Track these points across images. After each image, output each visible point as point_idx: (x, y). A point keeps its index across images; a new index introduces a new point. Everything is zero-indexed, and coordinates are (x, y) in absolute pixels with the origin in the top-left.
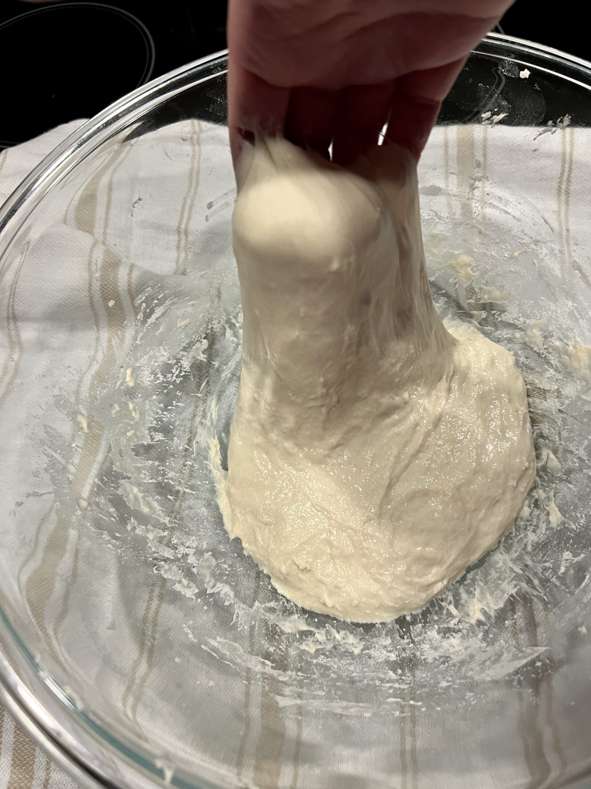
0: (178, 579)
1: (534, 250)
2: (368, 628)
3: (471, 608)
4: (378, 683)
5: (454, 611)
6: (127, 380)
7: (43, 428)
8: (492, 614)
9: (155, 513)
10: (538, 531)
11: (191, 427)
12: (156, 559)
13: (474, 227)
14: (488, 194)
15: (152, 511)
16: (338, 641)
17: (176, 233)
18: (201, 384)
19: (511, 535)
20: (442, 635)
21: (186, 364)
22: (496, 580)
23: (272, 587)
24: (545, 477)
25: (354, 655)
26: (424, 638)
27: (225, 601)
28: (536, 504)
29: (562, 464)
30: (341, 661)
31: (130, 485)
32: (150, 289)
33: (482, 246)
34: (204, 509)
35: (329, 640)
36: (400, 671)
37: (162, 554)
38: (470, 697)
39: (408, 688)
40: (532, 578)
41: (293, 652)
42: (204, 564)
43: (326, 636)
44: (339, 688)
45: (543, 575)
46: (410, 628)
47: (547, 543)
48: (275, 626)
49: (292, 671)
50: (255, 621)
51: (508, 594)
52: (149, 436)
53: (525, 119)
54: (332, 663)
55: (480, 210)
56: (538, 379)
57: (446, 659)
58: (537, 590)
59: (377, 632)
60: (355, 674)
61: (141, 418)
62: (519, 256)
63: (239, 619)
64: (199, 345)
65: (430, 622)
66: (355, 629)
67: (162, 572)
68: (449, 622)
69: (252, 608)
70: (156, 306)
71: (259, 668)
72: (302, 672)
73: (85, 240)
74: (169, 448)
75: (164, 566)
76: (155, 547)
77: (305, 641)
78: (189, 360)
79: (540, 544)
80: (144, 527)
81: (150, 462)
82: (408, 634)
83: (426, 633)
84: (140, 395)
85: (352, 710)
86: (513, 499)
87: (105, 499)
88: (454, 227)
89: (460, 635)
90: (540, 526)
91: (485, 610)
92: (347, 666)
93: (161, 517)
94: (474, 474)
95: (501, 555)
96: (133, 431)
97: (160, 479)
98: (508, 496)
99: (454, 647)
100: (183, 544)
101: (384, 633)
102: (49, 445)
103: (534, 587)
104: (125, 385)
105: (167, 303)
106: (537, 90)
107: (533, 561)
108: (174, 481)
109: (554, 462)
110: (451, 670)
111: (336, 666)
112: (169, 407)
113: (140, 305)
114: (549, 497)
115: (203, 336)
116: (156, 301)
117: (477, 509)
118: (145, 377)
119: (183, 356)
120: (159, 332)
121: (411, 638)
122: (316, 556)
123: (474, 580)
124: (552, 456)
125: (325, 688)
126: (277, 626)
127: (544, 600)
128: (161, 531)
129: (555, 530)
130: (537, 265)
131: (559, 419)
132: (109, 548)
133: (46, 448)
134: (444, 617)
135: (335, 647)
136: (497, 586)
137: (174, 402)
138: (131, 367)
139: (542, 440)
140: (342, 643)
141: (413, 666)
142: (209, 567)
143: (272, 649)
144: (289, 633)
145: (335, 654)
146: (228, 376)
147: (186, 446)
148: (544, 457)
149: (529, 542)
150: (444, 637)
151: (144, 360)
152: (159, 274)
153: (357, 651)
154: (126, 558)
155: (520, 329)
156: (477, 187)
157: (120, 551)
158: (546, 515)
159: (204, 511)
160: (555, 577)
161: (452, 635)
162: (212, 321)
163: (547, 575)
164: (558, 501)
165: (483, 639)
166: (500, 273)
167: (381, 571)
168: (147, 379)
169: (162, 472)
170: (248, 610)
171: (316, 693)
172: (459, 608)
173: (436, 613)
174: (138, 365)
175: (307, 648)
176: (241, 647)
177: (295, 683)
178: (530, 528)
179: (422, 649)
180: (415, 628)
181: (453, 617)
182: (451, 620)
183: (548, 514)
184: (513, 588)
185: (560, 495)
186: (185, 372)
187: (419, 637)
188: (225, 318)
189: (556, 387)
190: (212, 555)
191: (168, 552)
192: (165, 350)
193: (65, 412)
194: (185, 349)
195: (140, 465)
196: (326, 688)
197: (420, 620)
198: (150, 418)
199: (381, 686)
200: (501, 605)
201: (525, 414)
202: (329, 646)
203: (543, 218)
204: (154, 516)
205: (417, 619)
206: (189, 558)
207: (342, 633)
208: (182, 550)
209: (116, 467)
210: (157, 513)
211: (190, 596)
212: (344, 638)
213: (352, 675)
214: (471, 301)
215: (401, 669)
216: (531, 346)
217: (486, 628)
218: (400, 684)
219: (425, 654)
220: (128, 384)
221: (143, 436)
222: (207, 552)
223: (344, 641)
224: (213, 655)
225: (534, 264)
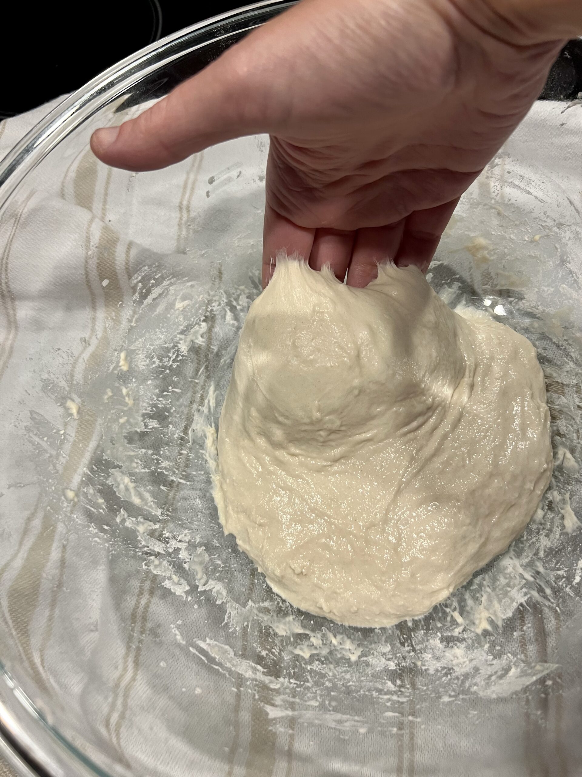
0: (168, 575)
1: (557, 233)
2: (367, 632)
3: (477, 616)
4: (375, 694)
5: (460, 620)
6: (120, 364)
7: (29, 414)
8: (500, 623)
9: (146, 504)
10: (552, 536)
11: (188, 414)
12: (147, 553)
13: (492, 208)
14: (509, 172)
15: (143, 503)
16: (334, 646)
17: (178, 209)
18: (200, 369)
19: (522, 539)
20: (445, 643)
21: (184, 348)
22: (504, 587)
23: (268, 586)
24: (560, 477)
25: (351, 662)
26: (426, 646)
27: (216, 600)
28: (550, 506)
29: (579, 464)
30: (337, 668)
31: (121, 474)
32: (146, 268)
33: (501, 228)
34: (198, 501)
35: (325, 644)
36: (399, 682)
37: (152, 548)
38: (474, 715)
39: (407, 702)
40: (544, 586)
41: (287, 657)
42: (196, 559)
43: (322, 641)
44: (333, 699)
45: (556, 583)
46: (411, 635)
47: (562, 549)
48: (268, 628)
49: (284, 678)
50: (248, 622)
51: (517, 603)
52: (142, 423)
53: (553, 90)
54: (327, 671)
55: (500, 189)
56: (556, 372)
57: (449, 671)
58: (549, 601)
59: (376, 638)
60: (351, 683)
61: (134, 404)
62: (539, 240)
63: (231, 619)
64: (198, 328)
65: (432, 629)
66: (353, 634)
67: (152, 568)
68: (453, 630)
69: (245, 608)
70: (153, 285)
71: (249, 674)
72: (295, 680)
73: (83, 215)
74: (164, 436)
75: (153, 561)
76: (145, 540)
77: (299, 644)
78: (186, 344)
79: (554, 550)
80: (134, 519)
81: (144, 451)
82: (409, 641)
83: (428, 640)
84: (134, 380)
85: (347, 724)
86: (529, 502)
87: (94, 489)
88: (471, 207)
89: (463, 645)
90: (554, 530)
91: (492, 619)
92: (343, 674)
93: (152, 509)
94: (490, 477)
95: (510, 560)
96: (126, 418)
97: (153, 468)
98: (524, 500)
99: (458, 658)
100: (175, 538)
101: (383, 639)
102: (35, 433)
103: (546, 597)
104: (118, 369)
105: (166, 283)
106: (567, 57)
107: (546, 568)
108: (168, 471)
109: (571, 462)
110: (453, 683)
111: (331, 674)
112: (165, 393)
113: (136, 285)
114: (564, 499)
115: (202, 319)
116: (153, 281)
117: (490, 515)
118: (140, 361)
119: (181, 339)
120: (155, 313)
121: (412, 646)
122: (312, 562)
123: (481, 586)
124: (569, 455)
125: (318, 698)
126: (270, 627)
127: (557, 611)
128: (152, 524)
129: (570, 535)
130: (559, 250)
131: (578, 416)
132: (95, 541)
133: (31, 434)
134: (448, 624)
135: (331, 653)
136: (506, 594)
137: (170, 388)
138: (125, 350)
139: (559, 438)
140: (338, 648)
141: (413, 675)
142: (201, 563)
143: (264, 653)
144: (283, 636)
145: (330, 660)
146: (227, 362)
147: (182, 435)
148: (560, 456)
149: (542, 547)
150: (447, 646)
151: (138, 344)
152: (159, 252)
153: (354, 658)
154: (113, 552)
155: (538, 318)
156: (497, 165)
157: (107, 545)
158: (560, 519)
159: (198, 503)
160: (569, 587)
161: (456, 645)
162: (213, 303)
163: (561, 584)
164: (574, 504)
165: (489, 650)
166: (519, 257)
167: (383, 578)
168: (142, 363)
169: (155, 461)
170: (241, 609)
171: (308, 703)
172: (465, 615)
173: (440, 620)
174: (133, 349)
175: (301, 653)
176: (231, 650)
177: (288, 691)
178: (544, 532)
179: (423, 658)
180: (416, 635)
181: (457, 624)
182: (456, 628)
183: (563, 518)
184: (522, 597)
185: (576, 498)
186: (182, 356)
187: (421, 646)
188: (225, 301)
189: (575, 382)
190: (205, 550)
191: (159, 546)
192: (162, 333)
193: (53, 397)
194: (182, 332)
195: (132, 453)
196: (320, 698)
197: (422, 626)
198: (144, 404)
199: (379, 698)
200: (510, 614)
201: (546, 411)
202: (325, 652)
203: (568, 199)
204: (145, 507)
205: (418, 625)
206: (181, 552)
207: (339, 637)
208: (174, 544)
209: (107, 455)
210: (149, 504)
211: (179, 594)
212: (340, 643)
213: (348, 684)
214: (487, 286)
215: (400, 679)
216: (550, 337)
217: (492, 638)
218: (398, 697)
219: (426, 663)
220: (122, 368)
221: (137, 423)
222: (201, 547)
223: (341, 647)
224: (201, 658)
225: (556, 248)
